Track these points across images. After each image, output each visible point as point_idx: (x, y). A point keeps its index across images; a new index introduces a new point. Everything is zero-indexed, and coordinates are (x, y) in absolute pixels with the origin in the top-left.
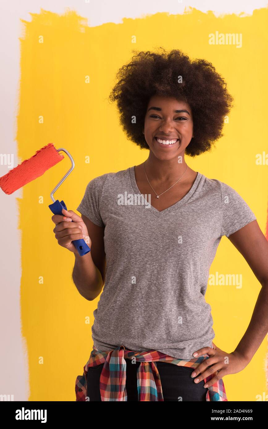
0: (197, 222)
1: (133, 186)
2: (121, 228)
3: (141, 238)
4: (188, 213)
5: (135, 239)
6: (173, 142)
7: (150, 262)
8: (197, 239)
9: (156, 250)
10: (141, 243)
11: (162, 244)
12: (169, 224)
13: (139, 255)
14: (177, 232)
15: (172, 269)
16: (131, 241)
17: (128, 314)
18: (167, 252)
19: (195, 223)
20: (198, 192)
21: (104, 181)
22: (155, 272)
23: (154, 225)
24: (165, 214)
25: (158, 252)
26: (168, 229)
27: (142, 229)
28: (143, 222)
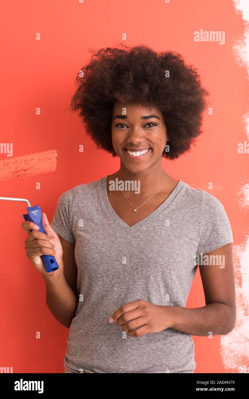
0: (171, 238)
1: (104, 197)
2: (86, 247)
3: (107, 258)
4: (161, 227)
5: (100, 259)
6: (144, 152)
7: (117, 284)
8: (169, 258)
9: (124, 271)
10: (107, 264)
11: (130, 265)
12: (139, 241)
13: (107, 277)
14: (146, 250)
15: (140, 293)
16: (97, 261)
17: (92, 342)
18: (135, 273)
19: (168, 240)
20: (175, 202)
21: (75, 194)
22: (123, 296)
23: (122, 243)
24: (136, 229)
25: (126, 273)
26: (136, 247)
27: (108, 247)
28: (111, 240)
